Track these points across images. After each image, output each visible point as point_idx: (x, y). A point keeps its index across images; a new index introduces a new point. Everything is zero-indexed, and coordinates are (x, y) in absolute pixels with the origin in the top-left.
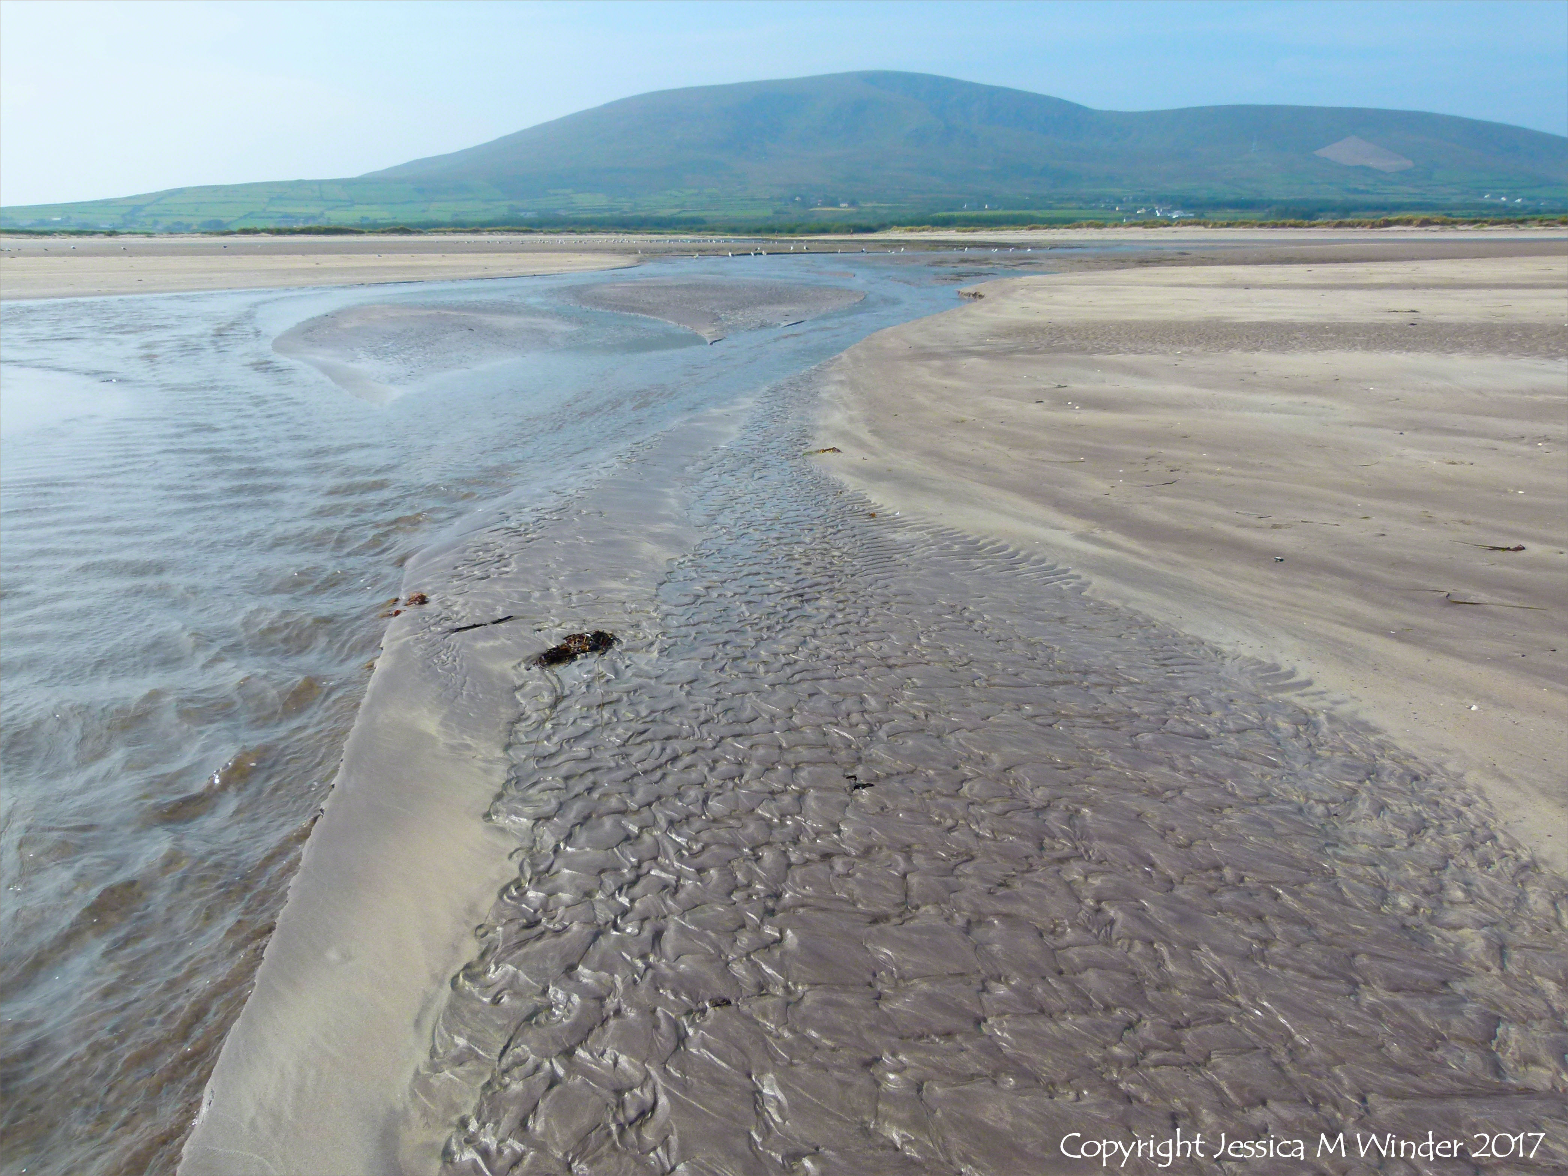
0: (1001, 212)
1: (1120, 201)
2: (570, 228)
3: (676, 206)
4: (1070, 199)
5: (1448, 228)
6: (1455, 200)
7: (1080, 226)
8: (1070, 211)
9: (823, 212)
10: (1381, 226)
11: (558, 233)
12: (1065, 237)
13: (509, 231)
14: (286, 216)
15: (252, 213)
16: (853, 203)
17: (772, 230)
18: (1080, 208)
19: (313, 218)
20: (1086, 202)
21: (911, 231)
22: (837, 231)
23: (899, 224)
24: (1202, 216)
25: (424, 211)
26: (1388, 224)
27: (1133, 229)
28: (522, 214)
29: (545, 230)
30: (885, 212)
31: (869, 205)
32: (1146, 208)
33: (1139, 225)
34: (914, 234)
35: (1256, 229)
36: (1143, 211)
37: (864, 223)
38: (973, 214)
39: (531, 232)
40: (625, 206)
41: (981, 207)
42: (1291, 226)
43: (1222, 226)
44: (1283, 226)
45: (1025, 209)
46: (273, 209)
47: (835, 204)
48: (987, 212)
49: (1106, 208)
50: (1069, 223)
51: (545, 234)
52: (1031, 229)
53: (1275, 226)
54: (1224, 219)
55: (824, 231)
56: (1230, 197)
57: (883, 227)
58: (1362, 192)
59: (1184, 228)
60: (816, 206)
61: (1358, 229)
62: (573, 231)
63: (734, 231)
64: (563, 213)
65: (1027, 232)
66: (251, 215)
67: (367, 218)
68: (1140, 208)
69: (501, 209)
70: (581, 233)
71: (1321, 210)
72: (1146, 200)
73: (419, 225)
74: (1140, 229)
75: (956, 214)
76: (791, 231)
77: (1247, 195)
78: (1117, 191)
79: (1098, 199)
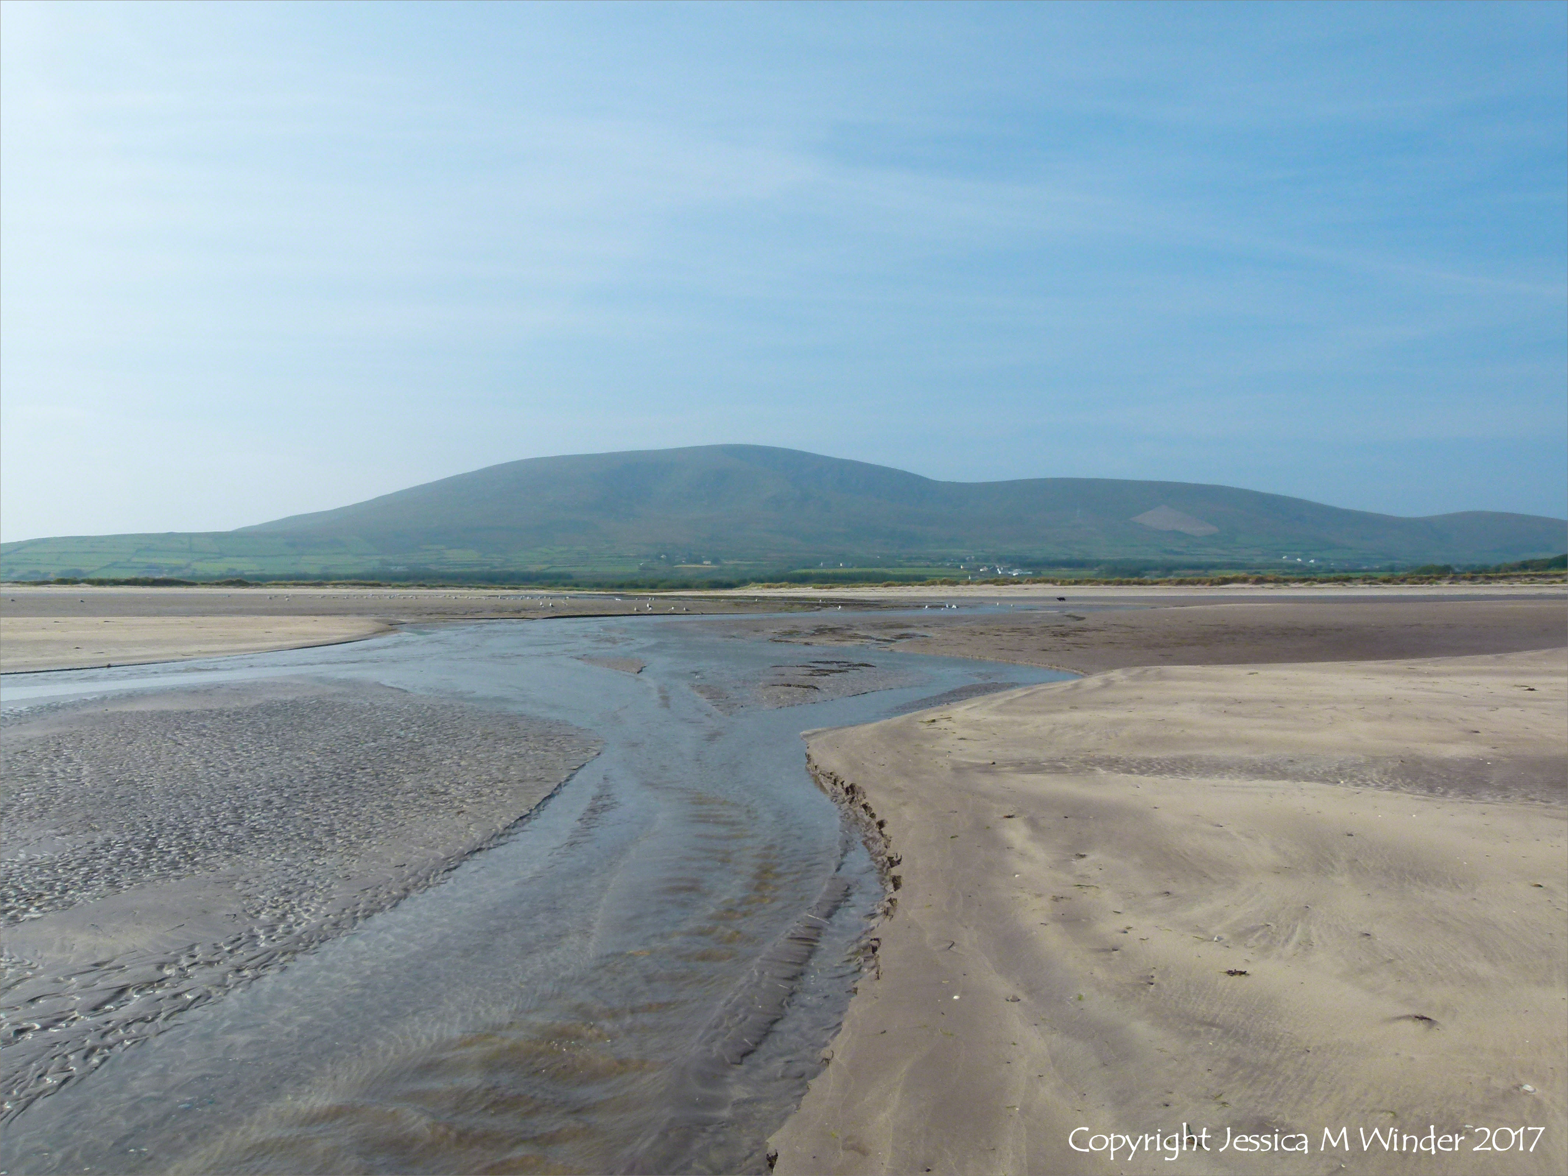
0: (855, 570)
1: (964, 561)
2: (421, 582)
3: (546, 562)
4: (918, 558)
5: (1282, 586)
6: (1259, 560)
7: (934, 583)
8: (919, 569)
9: (687, 568)
10: (1219, 584)
11: (407, 587)
12: (919, 594)
13: (354, 584)
14: (151, 567)
15: (116, 563)
16: (715, 561)
17: (636, 586)
18: (928, 567)
19: (179, 568)
20: (933, 561)
21: (769, 587)
22: (698, 587)
23: (759, 580)
24: (1040, 573)
25: (293, 564)
26: (1226, 581)
27: (985, 586)
28: (392, 568)
29: (394, 584)
30: (746, 568)
31: (731, 562)
32: (989, 567)
33: (991, 583)
34: (772, 590)
35: (1103, 586)
36: (986, 569)
37: (725, 579)
38: (830, 571)
39: (379, 585)
40: (496, 562)
41: (836, 565)
42: (1135, 583)
43: (1070, 584)
44: (1128, 583)
45: (878, 567)
46: (136, 559)
47: (699, 562)
48: (842, 569)
49: (951, 567)
50: (921, 580)
51: (394, 588)
52: (886, 586)
53: (1120, 583)
54: (1071, 577)
55: (686, 586)
56: (1064, 557)
57: (743, 583)
58: (1177, 553)
59: (1034, 586)
60: (680, 563)
61: (1198, 586)
62: (423, 586)
63: (599, 586)
64: (433, 567)
65: (883, 589)
66: (113, 565)
67: (234, 570)
68: (982, 567)
69: (372, 564)
70: (432, 587)
71: (1146, 569)
72: (987, 559)
73: (256, 577)
74: (992, 586)
75: (812, 571)
76: (653, 587)
77: (1076, 555)
78: (959, 552)
79: (943, 559)
